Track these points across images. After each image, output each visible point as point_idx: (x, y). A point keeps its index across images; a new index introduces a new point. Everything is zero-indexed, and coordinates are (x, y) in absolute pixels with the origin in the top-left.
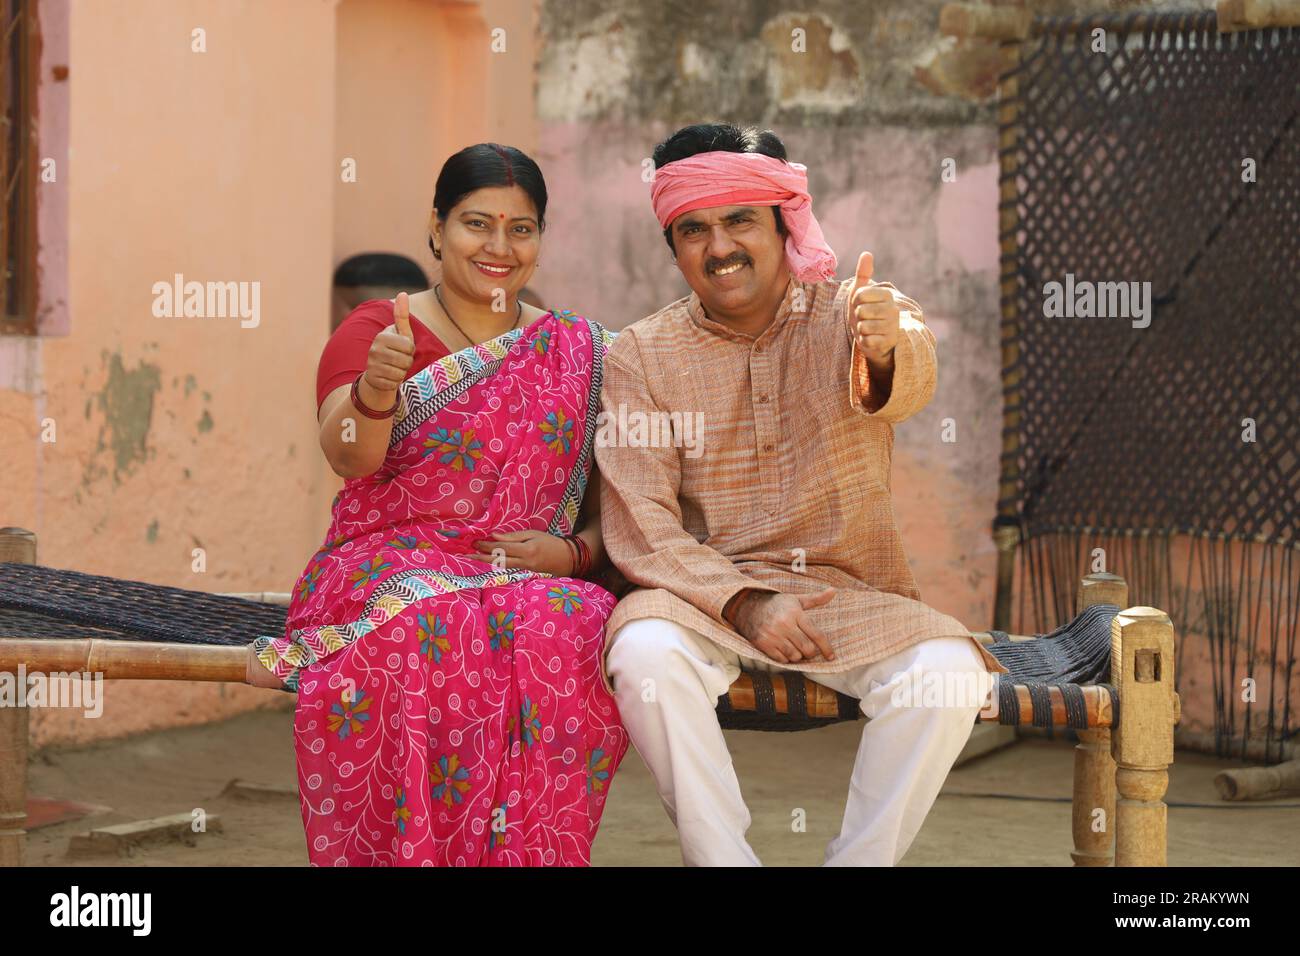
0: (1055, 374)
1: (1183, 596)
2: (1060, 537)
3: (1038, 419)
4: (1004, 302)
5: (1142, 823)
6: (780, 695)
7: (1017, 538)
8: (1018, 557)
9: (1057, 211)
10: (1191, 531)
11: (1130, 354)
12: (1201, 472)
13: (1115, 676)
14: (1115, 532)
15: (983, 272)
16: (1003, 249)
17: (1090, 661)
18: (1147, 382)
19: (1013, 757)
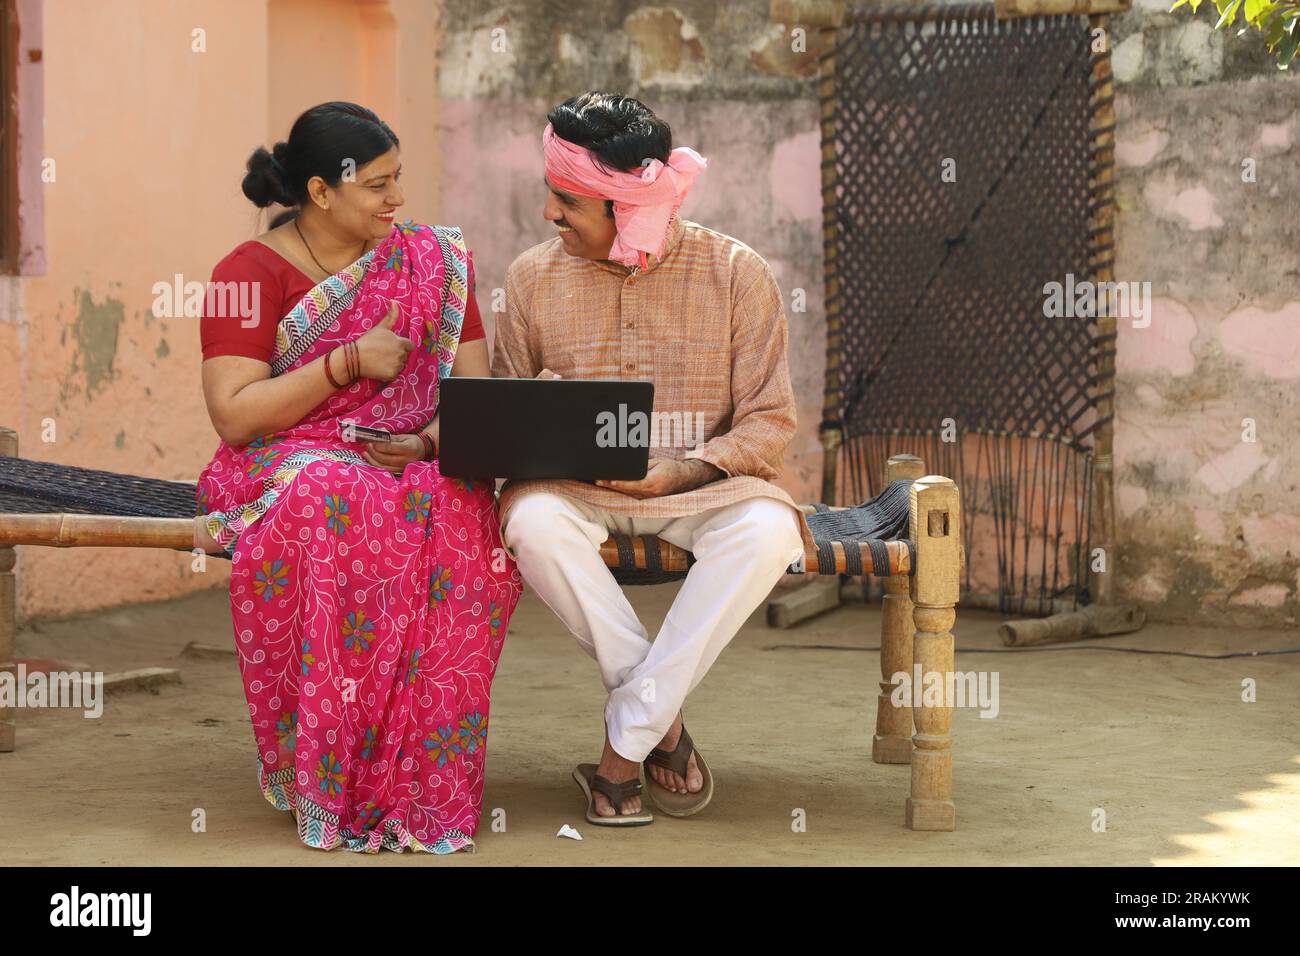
0: (869, 303)
1: (973, 483)
2: (874, 437)
3: (855, 341)
4: (827, 245)
5: (934, 650)
6: (639, 553)
7: (839, 439)
8: (840, 455)
9: (868, 169)
10: (979, 430)
11: (928, 286)
12: (987, 382)
13: (912, 532)
14: (918, 432)
15: (809, 221)
16: (825, 201)
17: (891, 523)
18: (943, 308)
19: (839, 617)
